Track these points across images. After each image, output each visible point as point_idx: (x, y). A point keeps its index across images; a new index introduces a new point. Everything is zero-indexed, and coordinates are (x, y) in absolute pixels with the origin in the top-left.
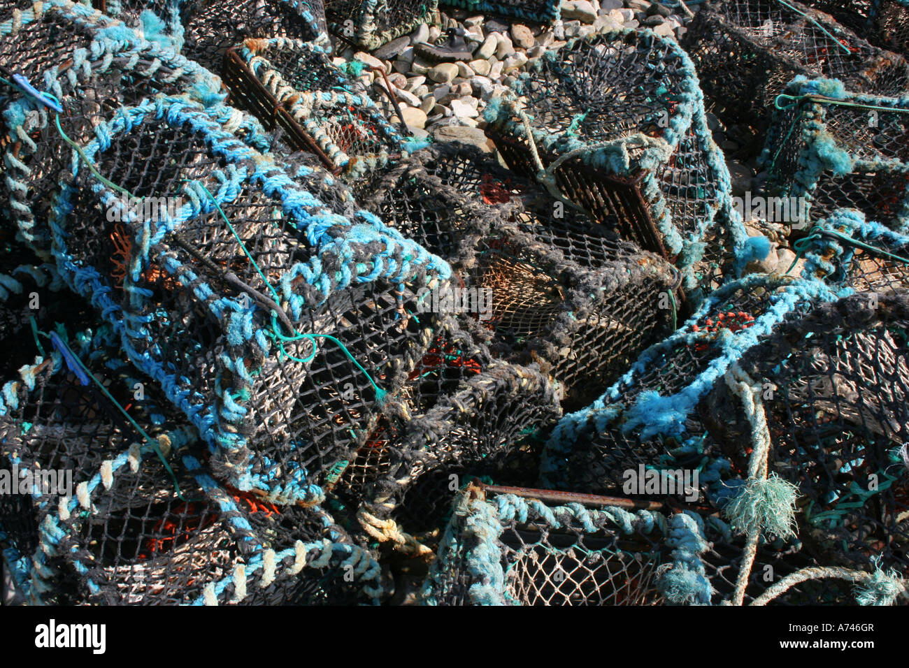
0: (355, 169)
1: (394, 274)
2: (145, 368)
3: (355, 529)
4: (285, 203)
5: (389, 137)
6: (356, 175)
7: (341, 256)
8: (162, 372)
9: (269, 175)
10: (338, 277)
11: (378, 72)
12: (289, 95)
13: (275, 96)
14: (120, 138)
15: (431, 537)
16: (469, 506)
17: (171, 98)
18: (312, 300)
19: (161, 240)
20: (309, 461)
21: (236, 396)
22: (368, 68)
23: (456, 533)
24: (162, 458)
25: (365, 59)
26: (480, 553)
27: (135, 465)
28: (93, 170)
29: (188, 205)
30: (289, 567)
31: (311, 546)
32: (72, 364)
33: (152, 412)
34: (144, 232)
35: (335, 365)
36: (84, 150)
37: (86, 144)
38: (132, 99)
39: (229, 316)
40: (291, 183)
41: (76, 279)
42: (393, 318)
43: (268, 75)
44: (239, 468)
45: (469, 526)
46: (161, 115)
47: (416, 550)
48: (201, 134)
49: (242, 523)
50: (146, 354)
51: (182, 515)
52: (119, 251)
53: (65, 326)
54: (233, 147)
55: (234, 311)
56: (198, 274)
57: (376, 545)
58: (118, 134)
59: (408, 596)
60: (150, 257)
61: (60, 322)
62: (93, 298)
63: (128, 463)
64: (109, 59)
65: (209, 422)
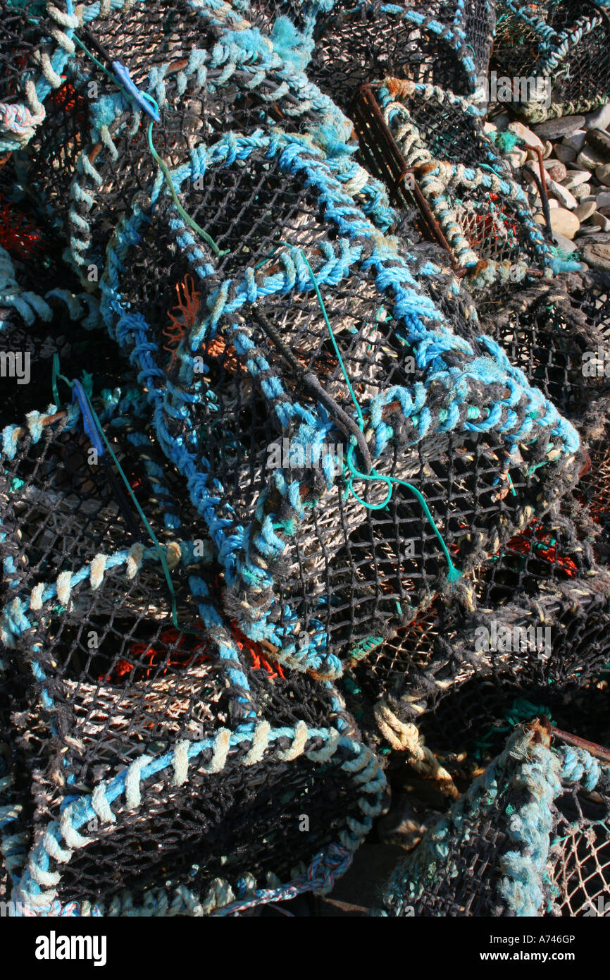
0: (482, 276)
1: (511, 431)
2: (174, 455)
3: (367, 724)
4: (399, 305)
5: (533, 244)
6: (481, 283)
7: (452, 392)
8: (192, 467)
9: (387, 264)
10: (443, 416)
11: (533, 153)
12: (424, 161)
13: (406, 158)
14: (217, 170)
15: (455, 760)
16: (529, 749)
17: (290, 136)
18: (404, 436)
19: (237, 309)
20: (338, 626)
21: (278, 526)
22: (522, 145)
23: (500, 774)
24: (166, 569)
25: (522, 132)
26: (529, 814)
27: (133, 569)
28: (176, 199)
29: (281, 275)
30: (282, 750)
31: (315, 732)
32: (89, 424)
33: (167, 510)
34: (219, 294)
35: (405, 521)
36: (172, 174)
37: (174, 167)
38: (244, 124)
39: (297, 427)
40: (413, 281)
41: (119, 325)
42: (491, 483)
43: (405, 128)
44: (256, 612)
45: (522, 776)
46: (273, 154)
47: (434, 771)
48: (316, 190)
49: (239, 678)
50: (180, 440)
51: (172, 647)
52: (180, 307)
53: (93, 378)
54: (351, 217)
55: (305, 422)
56: (271, 363)
57: (386, 751)
58: (216, 165)
59: (404, 823)
60: (219, 326)
61: (89, 373)
62: (133, 353)
63: (125, 565)
64: (230, 70)
65: (234, 544)
